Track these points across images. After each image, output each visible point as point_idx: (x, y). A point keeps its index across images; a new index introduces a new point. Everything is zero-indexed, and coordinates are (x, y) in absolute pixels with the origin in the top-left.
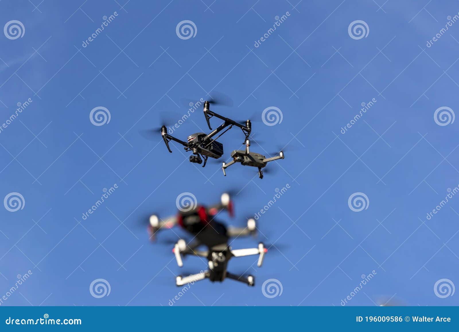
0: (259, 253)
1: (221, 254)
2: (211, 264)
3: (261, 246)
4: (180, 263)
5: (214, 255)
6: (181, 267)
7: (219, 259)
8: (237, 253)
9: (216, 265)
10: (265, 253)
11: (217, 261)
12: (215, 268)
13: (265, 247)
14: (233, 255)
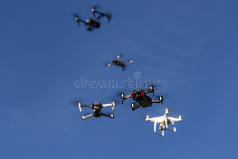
0: (113, 105)
1: (97, 106)
2: (94, 110)
3: (113, 102)
4: (81, 110)
5: (95, 107)
6: (82, 112)
7: (97, 108)
8: (104, 105)
9: (96, 110)
10: (115, 105)
11: (96, 109)
12: (95, 112)
13: (115, 103)
14: (102, 106)
